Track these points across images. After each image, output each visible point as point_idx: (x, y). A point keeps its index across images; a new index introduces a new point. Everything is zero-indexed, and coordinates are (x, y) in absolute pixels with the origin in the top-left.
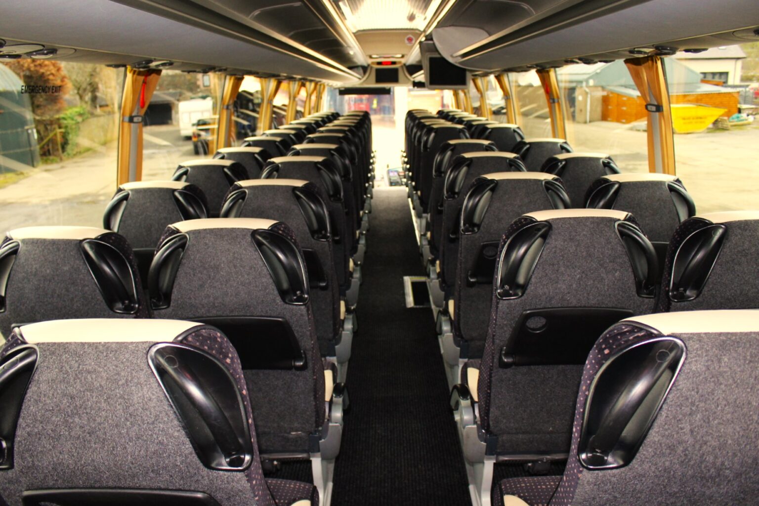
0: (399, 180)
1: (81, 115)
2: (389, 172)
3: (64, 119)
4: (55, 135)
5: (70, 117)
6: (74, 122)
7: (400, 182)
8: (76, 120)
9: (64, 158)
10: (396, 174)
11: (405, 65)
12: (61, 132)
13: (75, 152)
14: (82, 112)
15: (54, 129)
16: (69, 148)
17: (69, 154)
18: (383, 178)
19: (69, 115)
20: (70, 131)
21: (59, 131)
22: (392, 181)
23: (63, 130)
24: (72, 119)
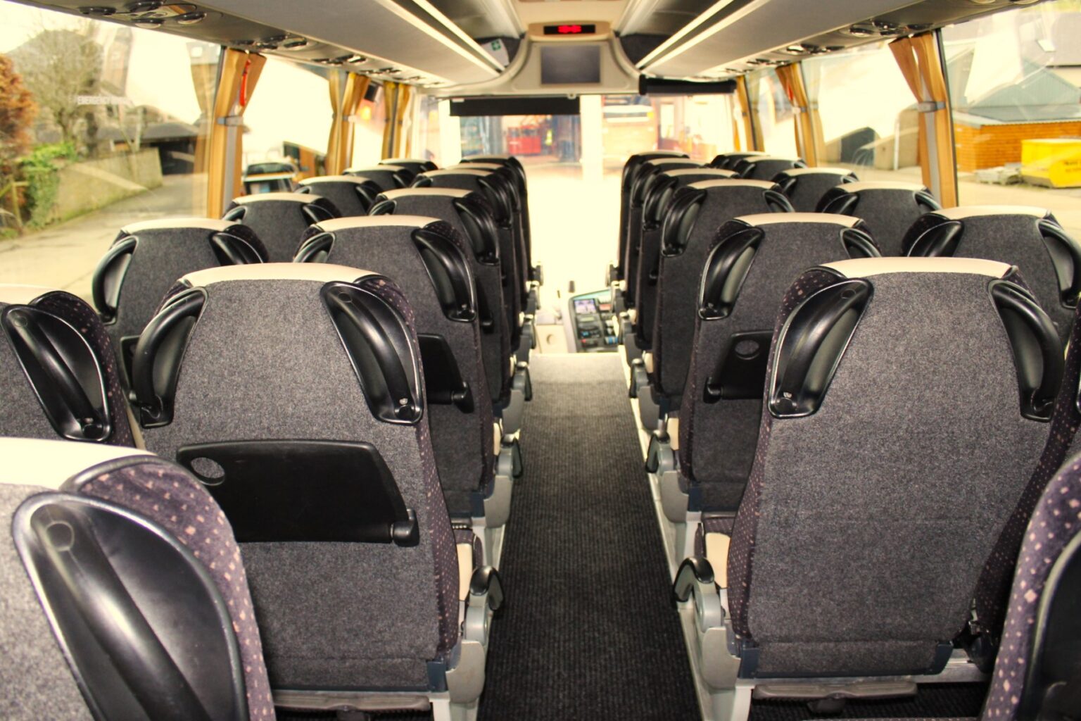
0: (599, 324)
1: (62, 157)
2: (573, 304)
3: (32, 164)
4: (9, 191)
5: (40, 162)
6: (47, 170)
7: (601, 328)
8: (51, 166)
9: (26, 229)
10: (591, 308)
11: (617, 34)
12: (18, 188)
13: (48, 220)
14: (64, 152)
15: (8, 181)
16: (36, 212)
17: (36, 224)
18: (560, 318)
19: (40, 157)
20: (38, 185)
21: (15, 184)
22: (581, 325)
23: (25, 183)
24: (45, 166)
